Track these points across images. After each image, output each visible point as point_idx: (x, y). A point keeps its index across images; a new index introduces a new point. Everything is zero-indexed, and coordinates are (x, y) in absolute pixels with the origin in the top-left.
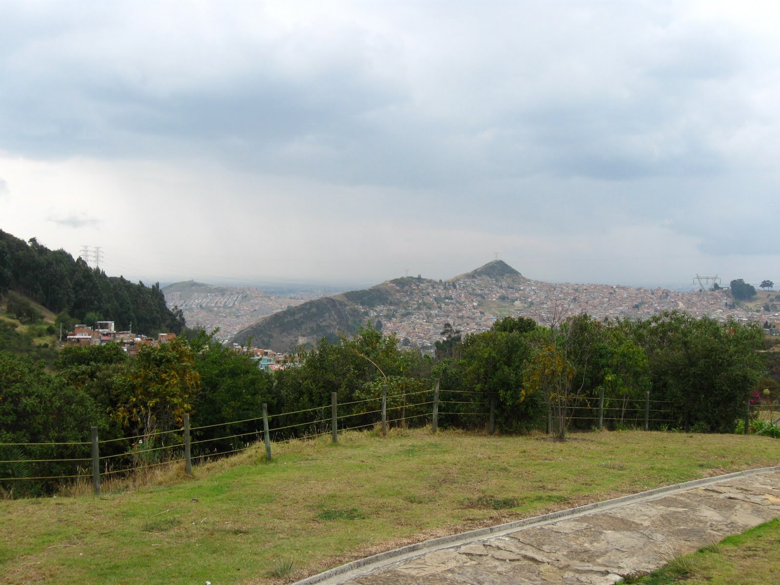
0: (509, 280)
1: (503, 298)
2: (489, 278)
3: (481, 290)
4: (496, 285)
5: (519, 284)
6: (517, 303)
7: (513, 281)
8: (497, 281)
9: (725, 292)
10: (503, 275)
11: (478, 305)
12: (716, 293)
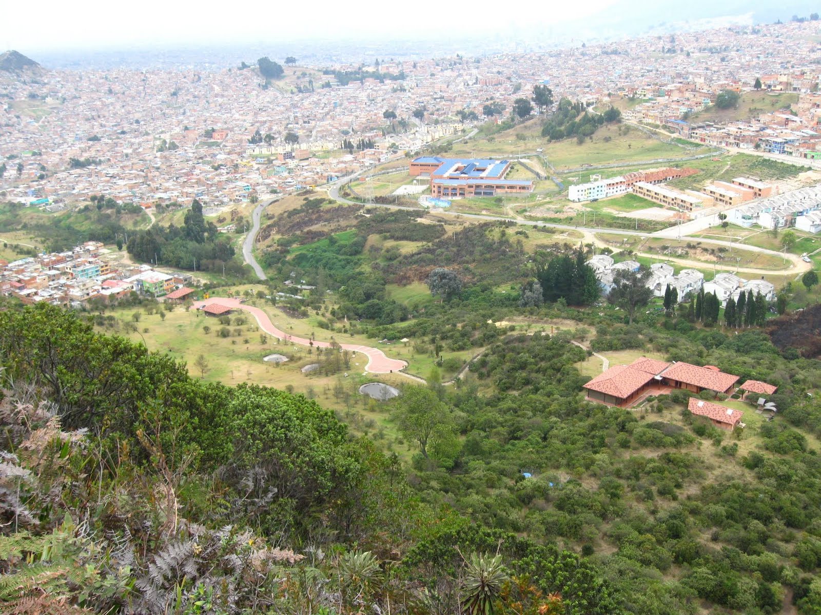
0: (30, 73)
1: (33, 96)
2: (8, 74)
3: (5, 89)
4: (19, 81)
5: (41, 76)
6: (49, 100)
7: (34, 74)
8: (18, 76)
9: (253, 70)
10: (21, 68)
11: (9, 108)
12: (245, 71)
